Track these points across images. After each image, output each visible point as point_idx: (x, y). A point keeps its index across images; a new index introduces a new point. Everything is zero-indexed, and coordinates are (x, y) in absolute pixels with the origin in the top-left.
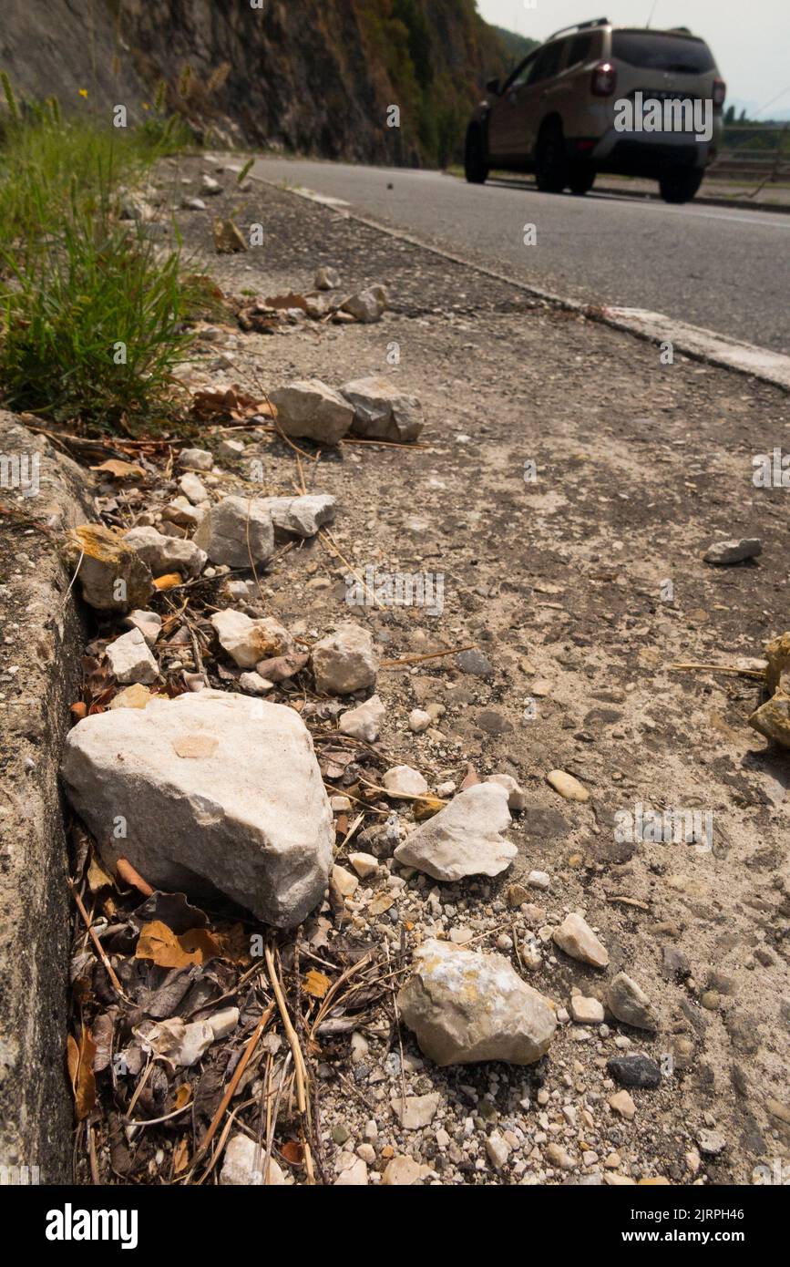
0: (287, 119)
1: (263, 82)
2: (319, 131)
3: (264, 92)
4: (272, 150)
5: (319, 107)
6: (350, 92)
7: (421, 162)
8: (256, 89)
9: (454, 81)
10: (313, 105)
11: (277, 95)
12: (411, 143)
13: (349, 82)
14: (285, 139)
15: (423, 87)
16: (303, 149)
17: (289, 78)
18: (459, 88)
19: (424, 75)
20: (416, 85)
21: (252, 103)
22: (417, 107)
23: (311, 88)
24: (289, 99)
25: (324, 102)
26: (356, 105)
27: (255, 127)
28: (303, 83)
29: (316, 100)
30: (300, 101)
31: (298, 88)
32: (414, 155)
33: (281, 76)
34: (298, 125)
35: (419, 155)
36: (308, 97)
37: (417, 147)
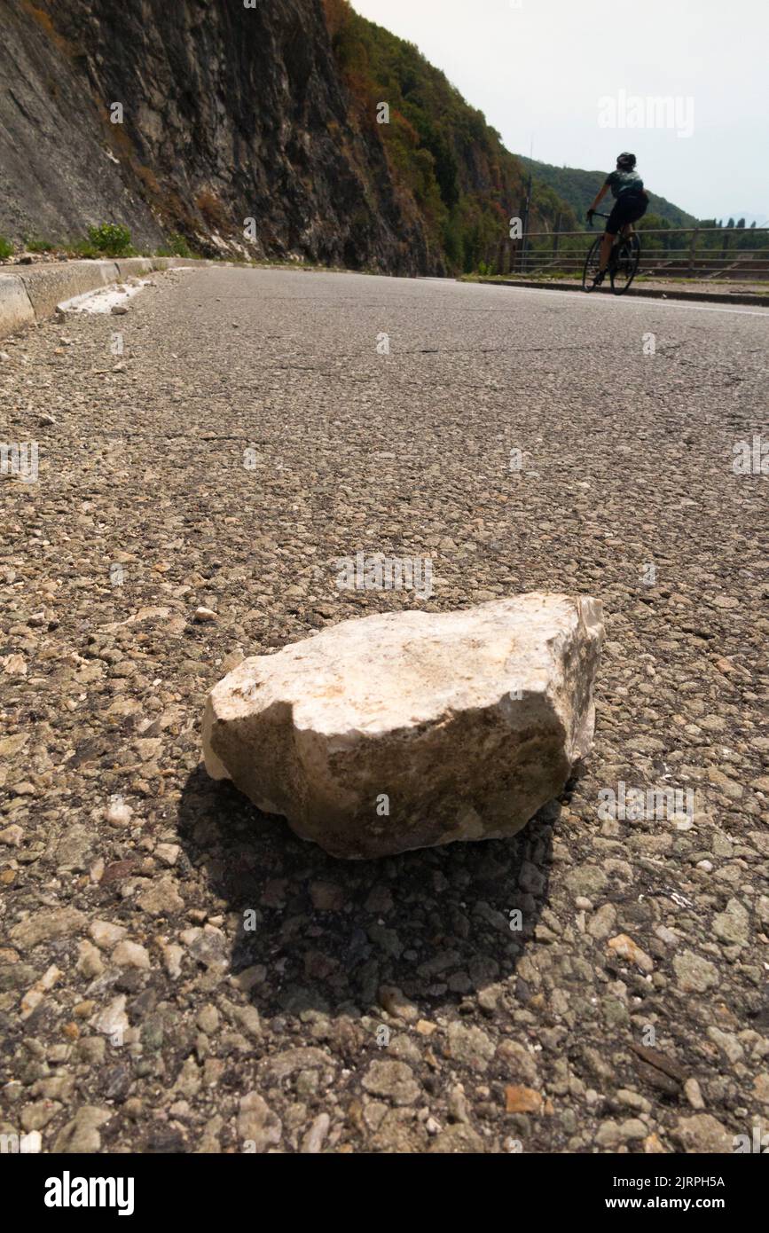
0: (307, 234)
1: (285, 200)
2: (341, 244)
3: (286, 209)
4: (292, 262)
5: (343, 223)
6: (374, 209)
7: (446, 272)
8: (277, 207)
9: (479, 201)
10: (335, 220)
11: (298, 213)
12: (437, 255)
13: (372, 201)
14: (306, 251)
15: (449, 206)
16: (324, 261)
17: (312, 197)
18: (484, 207)
19: (449, 197)
20: (442, 206)
21: (272, 219)
22: (443, 224)
23: (334, 206)
24: (311, 215)
25: (347, 218)
26: (382, 221)
27: (276, 241)
28: (327, 202)
29: (339, 216)
30: (323, 218)
31: (321, 206)
32: (439, 266)
33: (302, 195)
34: (319, 239)
35: (444, 266)
36: (331, 213)
37: (442, 258)
